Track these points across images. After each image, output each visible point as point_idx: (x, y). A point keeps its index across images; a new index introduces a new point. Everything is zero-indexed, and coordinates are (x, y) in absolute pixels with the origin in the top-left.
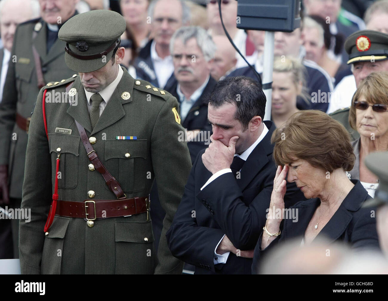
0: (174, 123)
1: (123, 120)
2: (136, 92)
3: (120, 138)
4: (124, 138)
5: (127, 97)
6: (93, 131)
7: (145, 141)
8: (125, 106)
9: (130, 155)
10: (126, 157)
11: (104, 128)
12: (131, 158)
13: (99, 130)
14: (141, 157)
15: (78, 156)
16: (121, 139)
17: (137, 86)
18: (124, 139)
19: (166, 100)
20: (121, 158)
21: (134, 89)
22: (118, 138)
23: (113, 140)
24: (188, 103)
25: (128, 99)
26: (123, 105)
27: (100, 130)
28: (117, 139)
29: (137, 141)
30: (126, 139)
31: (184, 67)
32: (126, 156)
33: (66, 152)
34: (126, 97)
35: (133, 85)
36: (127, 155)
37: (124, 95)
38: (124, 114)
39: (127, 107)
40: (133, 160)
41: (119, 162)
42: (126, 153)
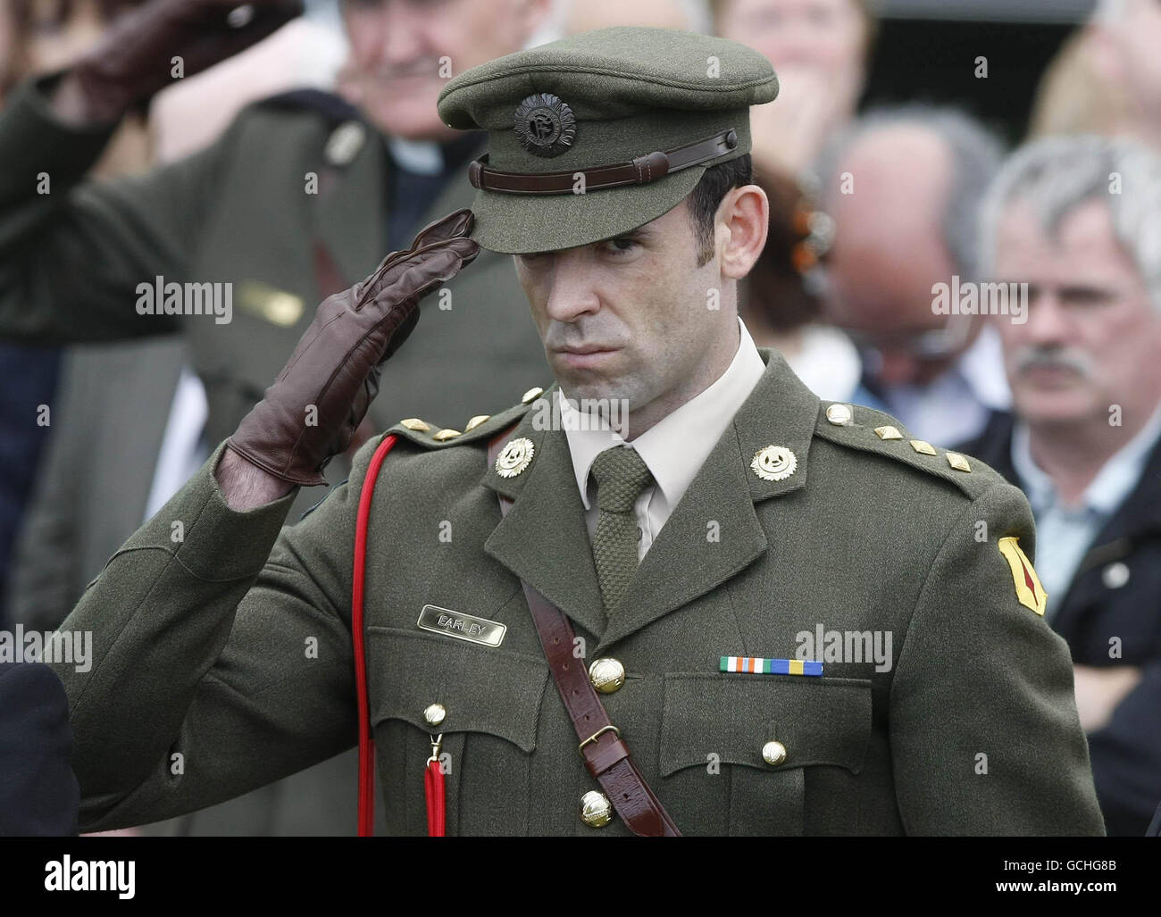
0: (1008, 608)
1: (757, 578)
2: (824, 452)
3: (739, 663)
4: (759, 666)
5: (781, 468)
6: (610, 630)
7: (864, 686)
8: (767, 510)
9: (784, 754)
10: (766, 763)
11: (660, 614)
12: (791, 765)
13: (638, 626)
14: (839, 764)
15: (532, 753)
16: (745, 668)
17: (831, 428)
18: (761, 671)
19: (972, 495)
20: (742, 766)
21: (817, 438)
22: (732, 664)
23: (705, 674)
24: (1069, 519)
25: (784, 475)
26: (758, 504)
27: (643, 623)
28: (722, 668)
29: (825, 684)
30: (768, 671)
31: (1050, 347)
32: (765, 754)
33: (473, 727)
34: (776, 470)
35: (813, 419)
36: (773, 751)
37: (767, 460)
38: (763, 545)
39: (776, 513)
40: (797, 779)
41: (731, 782)
42: (767, 741)
